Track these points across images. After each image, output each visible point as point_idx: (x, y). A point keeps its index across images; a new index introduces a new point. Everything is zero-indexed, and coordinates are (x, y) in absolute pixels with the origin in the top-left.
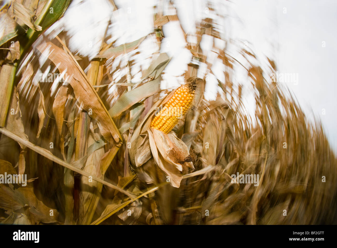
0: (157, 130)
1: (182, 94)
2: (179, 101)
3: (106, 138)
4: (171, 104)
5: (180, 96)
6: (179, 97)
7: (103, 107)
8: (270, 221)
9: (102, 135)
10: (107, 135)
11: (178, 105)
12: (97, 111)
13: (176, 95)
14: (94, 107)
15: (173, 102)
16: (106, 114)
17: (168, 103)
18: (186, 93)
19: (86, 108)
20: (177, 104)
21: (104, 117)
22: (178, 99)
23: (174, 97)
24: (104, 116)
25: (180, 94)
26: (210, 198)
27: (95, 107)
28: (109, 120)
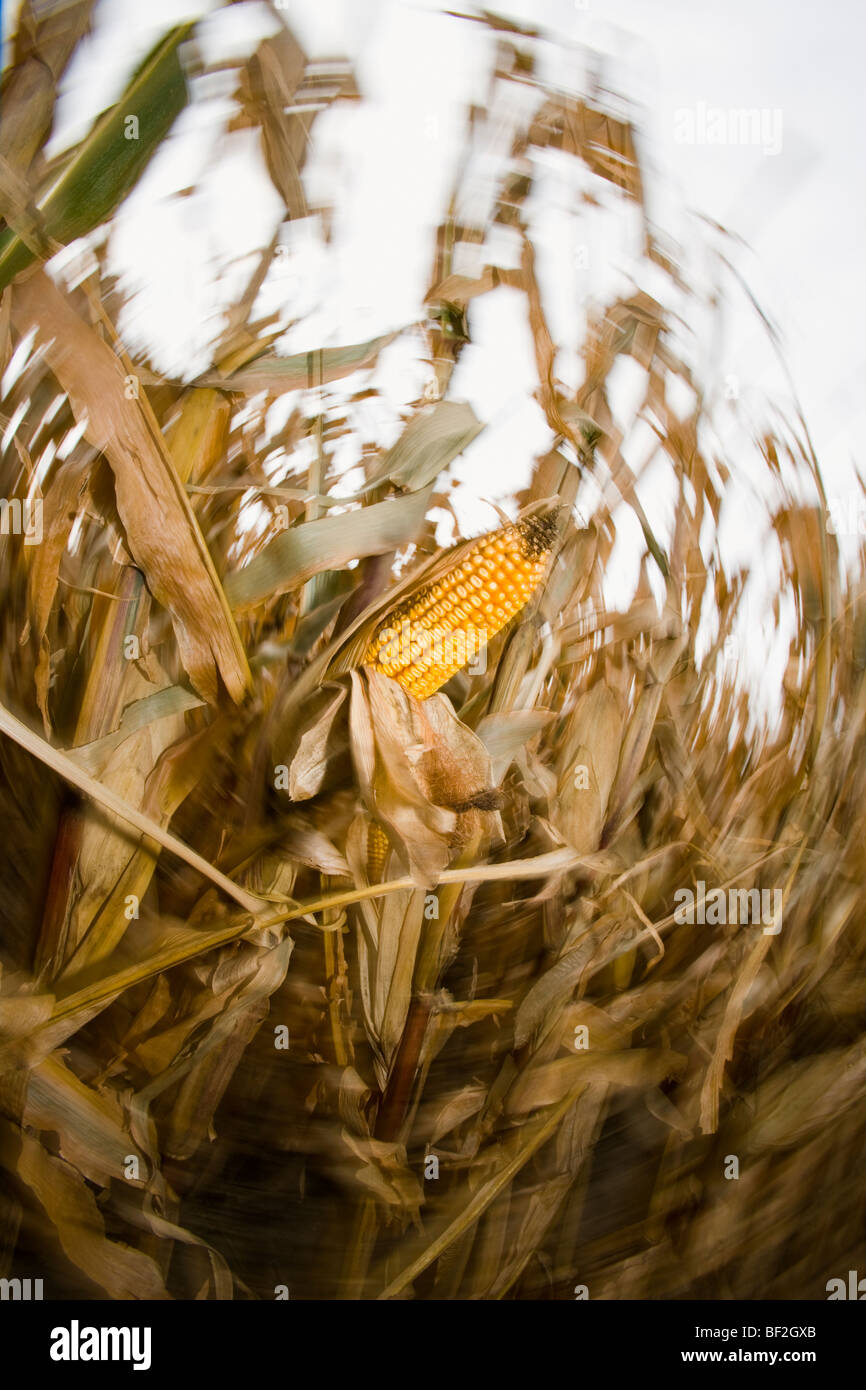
0: (389, 676)
1: (501, 558)
2: (485, 581)
3: (199, 681)
4: (454, 589)
5: (492, 566)
6: (486, 568)
7: (206, 566)
8: (779, 1108)
9: (186, 668)
10: (203, 673)
11: (479, 596)
12: (184, 578)
13: (479, 560)
14: (174, 559)
15: (462, 583)
16: (213, 593)
17: (446, 585)
18: (517, 558)
19: (144, 556)
20: (477, 591)
21: (203, 603)
22: (484, 574)
23: (469, 568)
24: (206, 601)
25: (493, 558)
26: (556, 975)
27: (180, 560)
28: (221, 615)
